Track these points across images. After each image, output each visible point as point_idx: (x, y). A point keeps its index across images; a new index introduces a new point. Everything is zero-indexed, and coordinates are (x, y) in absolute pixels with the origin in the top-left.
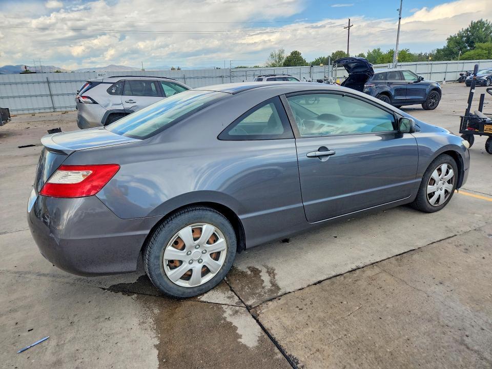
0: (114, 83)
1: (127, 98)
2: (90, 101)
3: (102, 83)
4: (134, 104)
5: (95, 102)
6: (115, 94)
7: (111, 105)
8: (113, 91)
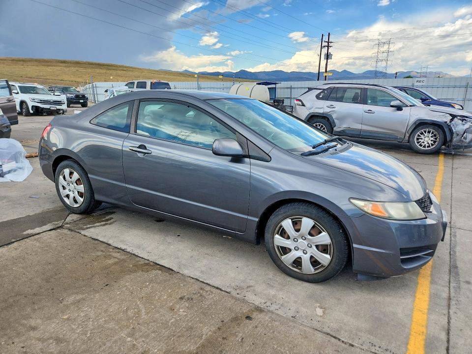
0: (324, 90)
1: (329, 103)
2: (300, 103)
3: (315, 89)
4: (334, 109)
5: (303, 105)
6: (322, 99)
7: (314, 108)
8: (321, 96)
